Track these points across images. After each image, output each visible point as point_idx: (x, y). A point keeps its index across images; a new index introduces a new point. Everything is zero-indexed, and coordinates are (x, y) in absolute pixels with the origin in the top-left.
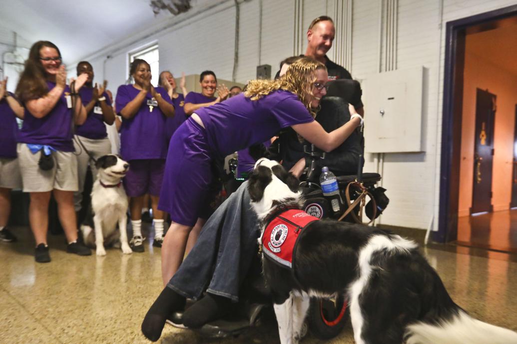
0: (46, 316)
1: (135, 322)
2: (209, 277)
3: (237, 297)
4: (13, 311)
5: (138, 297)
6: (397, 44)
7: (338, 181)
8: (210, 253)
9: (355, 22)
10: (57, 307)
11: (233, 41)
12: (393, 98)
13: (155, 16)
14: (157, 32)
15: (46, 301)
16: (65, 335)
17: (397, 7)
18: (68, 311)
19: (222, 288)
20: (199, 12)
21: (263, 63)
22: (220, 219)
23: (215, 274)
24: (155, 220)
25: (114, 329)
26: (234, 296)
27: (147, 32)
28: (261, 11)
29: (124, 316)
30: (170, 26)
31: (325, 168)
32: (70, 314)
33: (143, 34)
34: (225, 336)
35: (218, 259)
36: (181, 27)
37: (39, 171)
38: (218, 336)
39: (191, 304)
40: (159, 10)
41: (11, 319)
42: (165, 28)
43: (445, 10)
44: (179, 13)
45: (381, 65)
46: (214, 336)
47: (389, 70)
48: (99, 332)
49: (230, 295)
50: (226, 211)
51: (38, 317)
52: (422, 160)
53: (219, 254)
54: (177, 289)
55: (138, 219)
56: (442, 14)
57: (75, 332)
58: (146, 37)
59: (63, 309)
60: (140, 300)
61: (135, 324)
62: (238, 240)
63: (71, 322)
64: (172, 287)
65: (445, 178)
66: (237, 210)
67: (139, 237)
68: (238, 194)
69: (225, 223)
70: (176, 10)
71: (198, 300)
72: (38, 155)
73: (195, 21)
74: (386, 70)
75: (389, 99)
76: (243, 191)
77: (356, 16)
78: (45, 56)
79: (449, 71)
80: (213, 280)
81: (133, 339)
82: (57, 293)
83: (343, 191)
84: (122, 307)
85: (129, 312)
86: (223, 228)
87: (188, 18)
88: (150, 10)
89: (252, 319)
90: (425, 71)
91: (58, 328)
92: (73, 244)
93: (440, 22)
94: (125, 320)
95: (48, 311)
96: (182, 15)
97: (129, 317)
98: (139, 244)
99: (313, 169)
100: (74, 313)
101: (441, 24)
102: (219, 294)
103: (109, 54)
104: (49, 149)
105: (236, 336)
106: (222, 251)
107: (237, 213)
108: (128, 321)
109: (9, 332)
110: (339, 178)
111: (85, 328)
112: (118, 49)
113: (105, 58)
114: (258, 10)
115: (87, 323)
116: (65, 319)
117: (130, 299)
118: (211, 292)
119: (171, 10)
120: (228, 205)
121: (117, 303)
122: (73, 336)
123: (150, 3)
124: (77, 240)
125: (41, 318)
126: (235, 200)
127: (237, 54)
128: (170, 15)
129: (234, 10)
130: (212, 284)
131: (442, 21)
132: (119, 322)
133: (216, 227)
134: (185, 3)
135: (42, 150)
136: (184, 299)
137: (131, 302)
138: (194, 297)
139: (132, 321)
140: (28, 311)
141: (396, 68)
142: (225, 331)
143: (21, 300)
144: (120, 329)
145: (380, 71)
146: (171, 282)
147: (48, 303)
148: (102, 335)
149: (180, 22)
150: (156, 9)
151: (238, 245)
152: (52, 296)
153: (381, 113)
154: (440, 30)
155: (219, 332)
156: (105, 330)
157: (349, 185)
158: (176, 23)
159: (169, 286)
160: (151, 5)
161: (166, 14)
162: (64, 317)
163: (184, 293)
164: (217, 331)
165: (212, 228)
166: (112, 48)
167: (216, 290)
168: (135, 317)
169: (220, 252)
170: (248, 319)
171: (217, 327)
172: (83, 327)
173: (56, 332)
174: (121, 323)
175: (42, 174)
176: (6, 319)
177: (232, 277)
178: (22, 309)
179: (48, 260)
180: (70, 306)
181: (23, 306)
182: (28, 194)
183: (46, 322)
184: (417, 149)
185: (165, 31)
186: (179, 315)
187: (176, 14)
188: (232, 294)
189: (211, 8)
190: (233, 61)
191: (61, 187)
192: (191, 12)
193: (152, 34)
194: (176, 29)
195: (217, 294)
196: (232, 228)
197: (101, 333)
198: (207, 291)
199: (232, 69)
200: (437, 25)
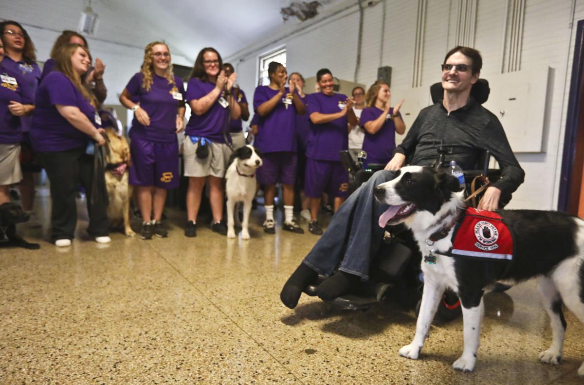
0: (197, 280)
1: (271, 292)
2: (341, 257)
3: (367, 276)
4: (171, 274)
5: (271, 272)
6: (522, 44)
7: (465, 175)
8: (342, 235)
9: (479, 24)
10: (205, 275)
11: (356, 44)
12: (514, 99)
13: (284, 22)
14: (286, 36)
15: (195, 269)
16: (214, 297)
17: (525, 7)
18: (215, 279)
19: (354, 268)
20: (325, 18)
21: (384, 65)
22: (352, 206)
23: (346, 255)
24: (286, 207)
25: (254, 296)
26: (365, 275)
27: (277, 37)
28: (384, 15)
29: (262, 286)
30: (297, 31)
31: (453, 161)
32: (216, 281)
33: (273, 39)
34: (355, 309)
35: (350, 242)
36: (308, 32)
37: (195, 159)
38: (348, 308)
39: (322, 280)
40: (288, 16)
41: (171, 281)
42: (293, 33)
43: (577, 9)
44: (306, 19)
45: (503, 66)
46: (345, 308)
47: (512, 70)
48: (241, 297)
49: (361, 274)
50: (358, 198)
51: (191, 281)
52: (542, 161)
53: (351, 237)
54: (312, 265)
55: (271, 205)
56: (574, 13)
57: (222, 296)
58: (275, 42)
59: (210, 277)
60: (273, 274)
61: (271, 293)
62: (370, 224)
63: (218, 287)
64: (307, 263)
65: (565, 179)
66: (369, 198)
67: (271, 221)
68: (369, 183)
69: (357, 210)
70: (304, 17)
71: (330, 277)
72: (196, 146)
73: (321, 26)
74: (509, 71)
75: (511, 99)
76: (374, 180)
77: (480, 18)
78: (207, 59)
79: (578, 72)
80: (345, 260)
81: (271, 305)
82: (204, 263)
83: (469, 185)
84: (258, 279)
85: (265, 284)
86: (355, 213)
87: (315, 23)
88: (280, 17)
89: (379, 297)
90: (551, 71)
91: (208, 291)
92: (217, 224)
93: (571, 22)
94: (263, 290)
95: (198, 277)
96: (309, 21)
97: (266, 288)
98: (271, 227)
99: (441, 163)
100: (219, 280)
101: (572, 24)
102: (351, 273)
103: (242, 58)
104: (205, 140)
105: (364, 310)
106: (353, 235)
107: (368, 201)
108: (265, 291)
109: (171, 290)
110: (466, 172)
111: (230, 294)
112: (250, 53)
113: (238, 61)
114: (382, 14)
115: (231, 289)
116: (212, 284)
117: (265, 273)
118: (344, 271)
119: (299, 17)
120: (360, 193)
121: (254, 275)
122: (221, 299)
123: (280, 10)
124: (221, 221)
125: (194, 282)
126: (366, 189)
127: (359, 57)
128: (298, 21)
129: (358, 15)
130: (343, 263)
131: (573, 19)
132: (257, 290)
133: (349, 213)
134: (312, 10)
135: (199, 142)
136: (317, 274)
137: (266, 275)
138: (326, 274)
139: (268, 291)
140: (183, 276)
141: (520, 69)
142: (355, 305)
143: (175, 266)
144: (259, 297)
145: (503, 72)
146: (306, 259)
147: (198, 271)
148: (244, 300)
149: (307, 27)
150: (286, 16)
151: (369, 229)
152: (200, 265)
153: (501, 113)
154: (570, 29)
155: (350, 305)
156: (247, 297)
157: (475, 179)
158: (303, 29)
159: (305, 262)
160: (281, 13)
161: (294, 21)
162: (212, 283)
163: (318, 269)
164: (348, 304)
165: (345, 214)
166: (244, 52)
167: (348, 269)
168: (271, 287)
169: (352, 235)
170: (375, 296)
171: (348, 301)
172: (228, 292)
173: (207, 293)
174: (259, 292)
175: (198, 161)
176: (167, 280)
177: (364, 257)
178: (178, 274)
179: (194, 235)
180: (215, 274)
181: (179, 271)
182: (188, 178)
183: (198, 286)
184: (537, 149)
185: (292, 36)
186: (312, 288)
187: (303, 20)
188: (364, 273)
189: (336, 13)
190: (355, 63)
191: (216, 173)
192: (317, 18)
193: (281, 39)
194: (303, 34)
195: (349, 273)
196: (363, 214)
197: (243, 298)
198: (339, 269)
199: (354, 71)
200: (567, 24)
